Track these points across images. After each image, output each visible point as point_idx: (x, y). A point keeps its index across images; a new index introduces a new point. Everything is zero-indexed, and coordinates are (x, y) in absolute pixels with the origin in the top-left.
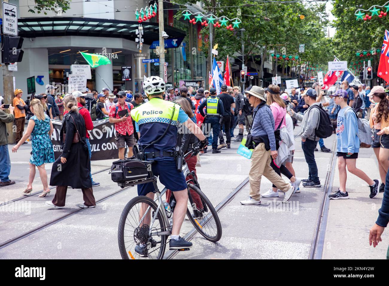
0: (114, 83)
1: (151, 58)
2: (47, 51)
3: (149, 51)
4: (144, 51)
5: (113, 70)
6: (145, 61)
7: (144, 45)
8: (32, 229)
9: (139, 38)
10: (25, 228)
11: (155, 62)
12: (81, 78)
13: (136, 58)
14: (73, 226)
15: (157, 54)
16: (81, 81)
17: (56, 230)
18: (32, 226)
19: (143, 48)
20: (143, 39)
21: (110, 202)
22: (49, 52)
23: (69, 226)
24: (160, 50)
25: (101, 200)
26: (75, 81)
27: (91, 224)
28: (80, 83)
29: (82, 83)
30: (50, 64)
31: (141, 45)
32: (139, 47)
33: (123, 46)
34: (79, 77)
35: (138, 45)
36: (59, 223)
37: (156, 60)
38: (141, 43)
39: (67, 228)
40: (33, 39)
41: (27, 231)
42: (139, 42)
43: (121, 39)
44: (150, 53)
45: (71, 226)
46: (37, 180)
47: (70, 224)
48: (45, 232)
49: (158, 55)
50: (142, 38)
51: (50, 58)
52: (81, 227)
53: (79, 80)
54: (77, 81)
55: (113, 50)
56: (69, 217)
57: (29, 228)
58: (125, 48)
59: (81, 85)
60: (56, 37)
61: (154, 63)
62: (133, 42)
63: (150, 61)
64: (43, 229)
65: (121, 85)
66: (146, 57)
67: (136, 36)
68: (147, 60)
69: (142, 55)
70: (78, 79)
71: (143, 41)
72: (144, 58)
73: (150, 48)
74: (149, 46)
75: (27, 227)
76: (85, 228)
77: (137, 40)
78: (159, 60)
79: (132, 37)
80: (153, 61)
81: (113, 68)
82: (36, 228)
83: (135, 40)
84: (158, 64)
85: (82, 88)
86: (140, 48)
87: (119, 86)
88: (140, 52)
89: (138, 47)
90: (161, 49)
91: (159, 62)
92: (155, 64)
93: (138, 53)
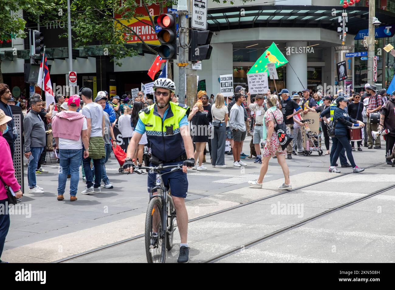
0: (308, 83)
1: (356, 51)
2: (232, 46)
3: (354, 43)
4: (347, 42)
5: (308, 67)
6: (349, 55)
7: (348, 35)
8: (222, 252)
9: (342, 27)
10: (215, 251)
11: (362, 56)
12: (260, 77)
13: (337, 52)
14: (268, 253)
15: (364, 46)
16: (260, 81)
17: (248, 256)
18: (222, 249)
19: (346, 39)
20: (347, 28)
21: (311, 227)
22: (234, 47)
23: (264, 252)
24: (369, 41)
25: (299, 224)
26: (254, 81)
27: (290, 253)
28: (259, 83)
29: (262, 83)
30: (234, 61)
31: (345, 36)
32: (342, 38)
33: (321, 38)
34: (258, 76)
35: (340, 36)
36: (252, 248)
37: (363, 53)
38: (344, 32)
39: (262, 255)
40: (218, 32)
41: (216, 255)
42: (342, 31)
43: (319, 29)
44: (355, 44)
45: (265, 252)
46: (223, 196)
47: (264, 250)
48: (237, 257)
49: (366, 47)
50: (346, 26)
51: (234, 54)
52: (278, 255)
53: (257, 80)
54: (256, 81)
55: (309, 43)
56: (263, 242)
57: (219, 251)
58: (323, 40)
59: (261, 85)
60: (242, 30)
61: (360, 57)
62: (333, 32)
63: (355, 55)
64: (235, 253)
65: (316, 85)
66: (351, 50)
67: (338, 25)
68: (351, 53)
69: (345, 47)
70: (257, 78)
71: (347, 31)
72: (348, 51)
73: (355, 39)
74: (354, 37)
75: (217, 249)
76: (283, 256)
77: (339, 29)
78: (367, 53)
79: (333, 26)
80: (360, 54)
81: (308, 64)
82: (226, 252)
83: (336, 30)
84: (365, 58)
85: (263, 89)
86: (343, 40)
87: (314, 86)
88: (343, 44)
89: (340, 39)
90: (370, 39)
91: (367, 56)
92: (361, 59)
93: (341, 45)
